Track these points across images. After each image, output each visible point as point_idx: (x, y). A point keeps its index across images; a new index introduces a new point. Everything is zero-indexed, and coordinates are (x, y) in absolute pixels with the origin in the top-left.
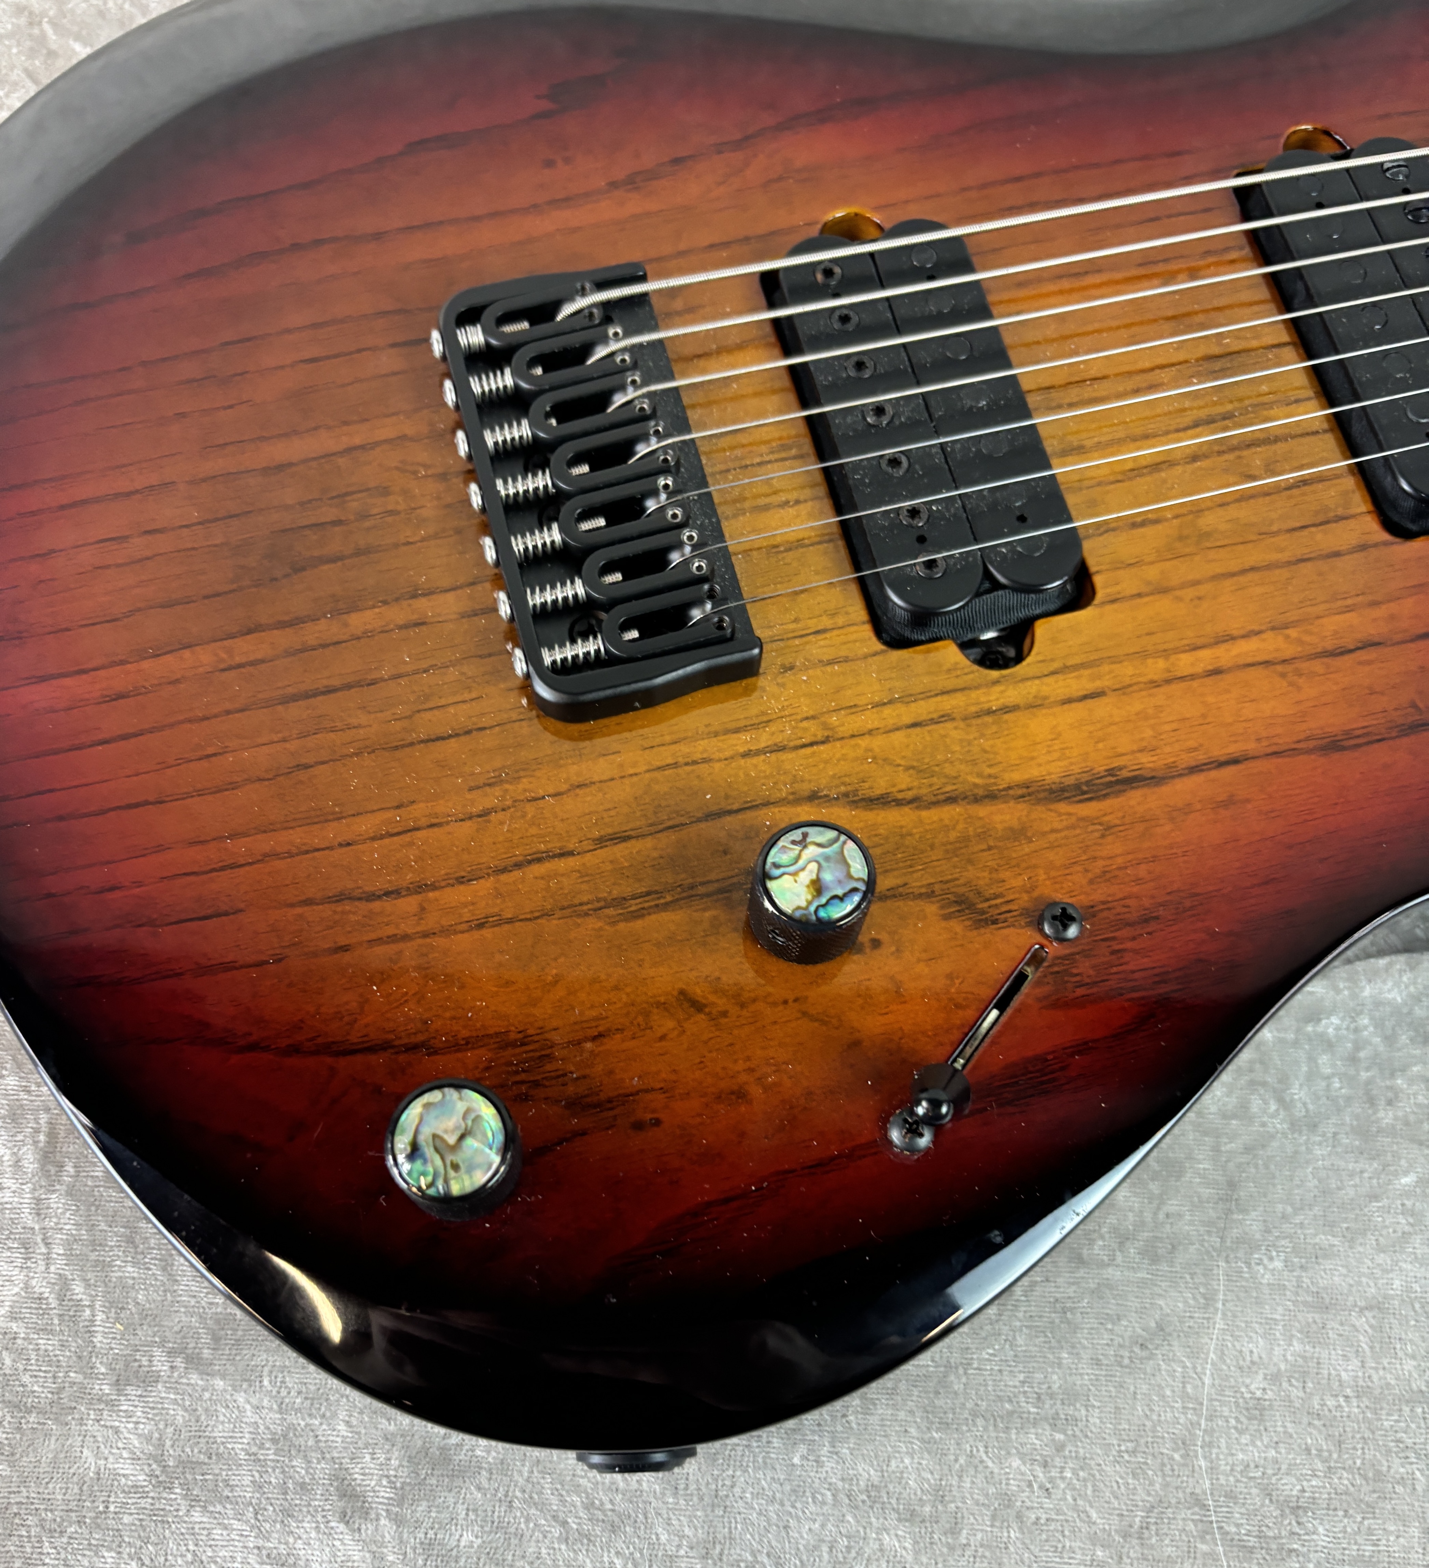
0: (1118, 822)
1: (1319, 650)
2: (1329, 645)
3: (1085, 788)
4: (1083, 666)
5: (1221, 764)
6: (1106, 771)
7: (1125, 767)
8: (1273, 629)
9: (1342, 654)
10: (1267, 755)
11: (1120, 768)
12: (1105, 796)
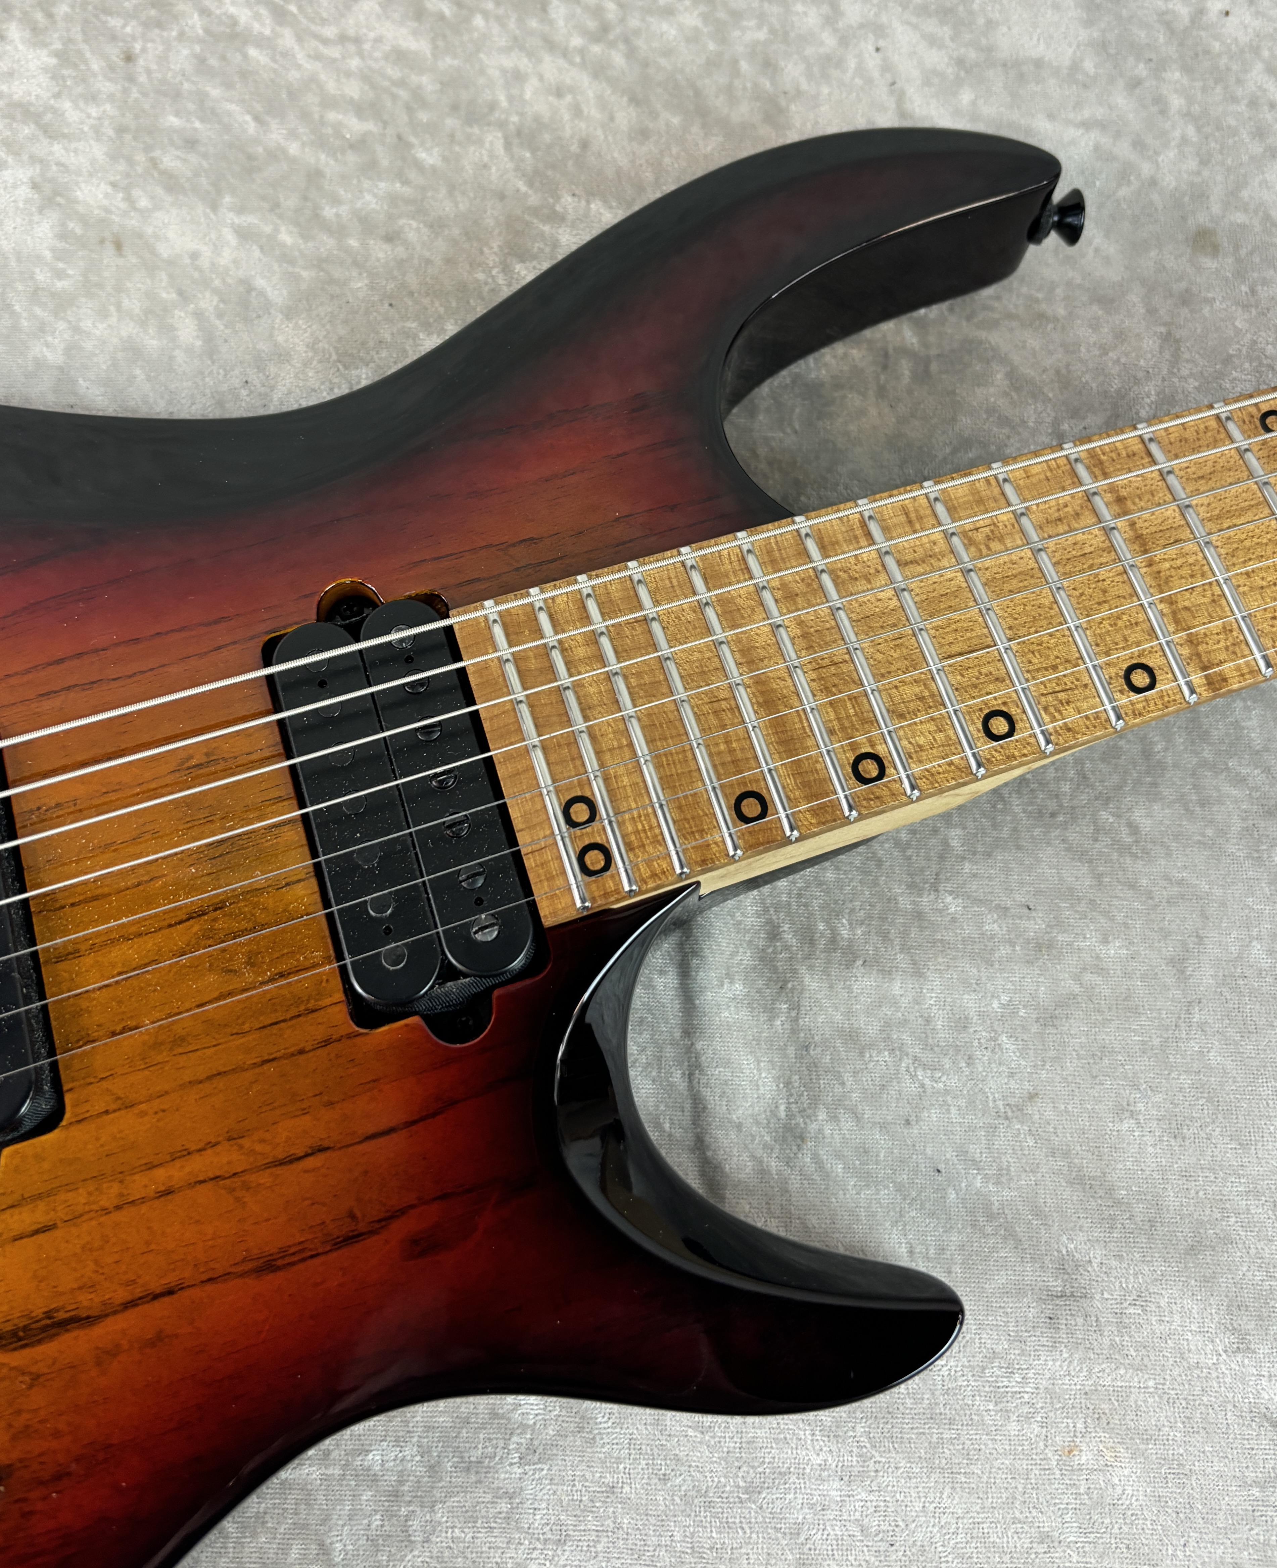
0: (46, 1370)
1: (270, 1160)
2: (280, 1154)
3: (21, 1334)
4: (40, 1196)
5: (156, 1297)
6: (44, 1313)
7: (63, 1307)
8: (230, 1139)
9: (291, 1162)
10: (202, 1282)
11: (57, 1310)
12: (39, 1342)
